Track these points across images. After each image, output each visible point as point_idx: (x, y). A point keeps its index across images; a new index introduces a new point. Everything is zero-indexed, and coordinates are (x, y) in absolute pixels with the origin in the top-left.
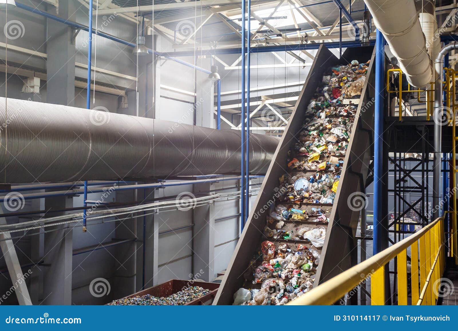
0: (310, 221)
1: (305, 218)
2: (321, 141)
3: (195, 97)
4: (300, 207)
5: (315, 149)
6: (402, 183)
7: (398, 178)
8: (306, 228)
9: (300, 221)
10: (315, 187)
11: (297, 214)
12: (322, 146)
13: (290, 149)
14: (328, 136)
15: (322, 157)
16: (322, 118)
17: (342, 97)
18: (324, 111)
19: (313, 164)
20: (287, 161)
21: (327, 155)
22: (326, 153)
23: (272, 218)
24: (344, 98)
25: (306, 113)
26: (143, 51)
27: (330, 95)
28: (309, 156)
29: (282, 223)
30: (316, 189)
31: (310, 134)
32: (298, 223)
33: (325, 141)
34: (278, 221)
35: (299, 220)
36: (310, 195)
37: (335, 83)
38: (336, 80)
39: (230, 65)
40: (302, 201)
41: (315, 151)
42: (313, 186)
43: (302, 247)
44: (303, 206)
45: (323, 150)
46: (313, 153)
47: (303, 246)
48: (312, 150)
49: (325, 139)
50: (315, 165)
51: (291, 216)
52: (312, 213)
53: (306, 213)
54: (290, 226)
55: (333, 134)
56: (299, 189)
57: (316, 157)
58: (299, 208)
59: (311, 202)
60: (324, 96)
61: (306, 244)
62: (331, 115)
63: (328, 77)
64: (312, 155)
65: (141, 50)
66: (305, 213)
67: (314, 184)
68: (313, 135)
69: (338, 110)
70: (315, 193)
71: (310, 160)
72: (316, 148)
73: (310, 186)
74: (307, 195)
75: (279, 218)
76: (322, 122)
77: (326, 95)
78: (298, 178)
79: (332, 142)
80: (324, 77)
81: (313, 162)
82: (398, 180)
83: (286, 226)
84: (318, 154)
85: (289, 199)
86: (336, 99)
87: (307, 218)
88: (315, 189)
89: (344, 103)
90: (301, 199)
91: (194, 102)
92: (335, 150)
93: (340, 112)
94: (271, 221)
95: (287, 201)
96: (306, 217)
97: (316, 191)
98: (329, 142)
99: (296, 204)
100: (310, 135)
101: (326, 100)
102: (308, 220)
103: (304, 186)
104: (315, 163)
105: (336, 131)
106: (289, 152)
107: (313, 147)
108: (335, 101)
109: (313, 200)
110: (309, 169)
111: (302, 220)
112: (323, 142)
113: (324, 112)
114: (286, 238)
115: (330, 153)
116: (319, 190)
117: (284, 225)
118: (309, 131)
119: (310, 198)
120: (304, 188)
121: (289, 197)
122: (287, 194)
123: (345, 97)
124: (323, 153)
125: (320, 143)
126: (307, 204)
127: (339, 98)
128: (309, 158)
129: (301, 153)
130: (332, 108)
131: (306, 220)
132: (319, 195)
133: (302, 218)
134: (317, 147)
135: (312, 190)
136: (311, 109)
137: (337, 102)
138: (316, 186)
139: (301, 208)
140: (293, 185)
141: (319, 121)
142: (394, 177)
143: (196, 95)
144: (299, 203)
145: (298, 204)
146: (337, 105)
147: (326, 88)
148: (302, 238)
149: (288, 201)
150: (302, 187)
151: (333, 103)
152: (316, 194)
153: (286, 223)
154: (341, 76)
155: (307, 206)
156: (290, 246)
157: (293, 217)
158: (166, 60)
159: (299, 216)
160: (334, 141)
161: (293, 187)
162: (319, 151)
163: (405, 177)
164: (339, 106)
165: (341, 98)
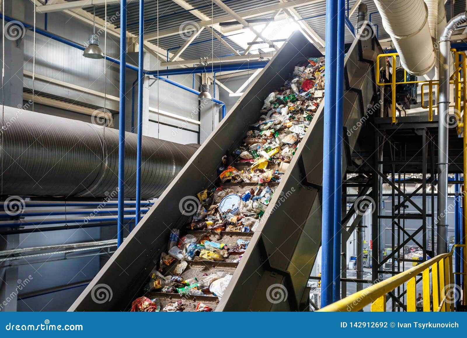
0: (228, 261)
1: (222, 256)
2: (274, 143)
3: (199, 125)
4: (221, 238)
5: (263, 153)
6: (402, 209)
7: (396, 203)
8: (219, 273)
9: (212, 261)
10: (248, 208)
11: (208, 250)
12: (273, 149)
13: (227, 153)
14: (285, 136)
15: (271, 164)
16: (282, 114)
17: (314, 88)
18: (286, 105)
19: (255, 174)
20: (218, 170)
21: (278, 161)
22: (278, 158)
23: (171, 256)
24: (316, 89)
25: (263, 109)
26: (96, 53)
27: (298, 87)
28: (252, 164)
29: (184, 265)
30: (249, 211)
31: (262, 134)
32: (208, 265)
33: (278, 142)
34: (180, 262)
35: (210, 260)
36: (238, 220)
37: (309, 74)
38: (310, 70)
39: (234, 92)
40: (225, 229)
41: (261, 156)
42: (246, 206)
43: (202, 307)
44: (225, 237)
45: (274, 155)
46: (258, 159)
47: (205, 306)
48: (258, 156)
49: (280, 140)
50: (258, 175)
51: (198, 253)
52: (235, 249)
53: (226, 248)
54: (197, 269)
55: (292, 132)
56: (226, 211)
57: (262, 163)
58: (218, 240)
59: (238, 231)
60: (291, 88)
61: (211, 302)
62: (295, 110)
63: (302, 68)
64: (257, 162)
65: (93, 51)
66: (223, 248)
67: (247, 202)
68: (265, 135)
69: (306, 105)
70: (246, 216)
71: (253, 169)
72: (265, 152)
73: (242, 206)
74: (233, 219)
75: (180, 256)
76: (282, 120)
77: (294, 87)
78: (227, 193)
79: (288, 144)
80: (296, 68)
81: (255, 172)
82: (397, 205)
83: (189, 270)
84: (265, 160)
85: (206, 226)
86: (306, 91)
87: (224, 256)
88: (247, 210)
89: (315, 96)
90: (222, 226)
91: (198, 130)
92: (290, 153)
93: (308, 106)
94: (167, 260)
95: (201, 228)
96: (224, 254)
97: (249, 214)
98: (284, 144)
99: (214, 234)
100: (261, 136)
101: (293, 92)
102: (227, 260)
103: (233, 205)
104: (258, 172)
105: (297, 129)
106: (224, 158)
107: (260, 150)
108: (304, 94)
109: (241, 227)
110: (248, 181)
111: (215, 260)
112: (276, 143)
113: (287, 107)
114: (181, 291)
115: (283, 159)
116: (255, 212)
117: (188, 268)
118: (261, 131)
119: (238, 223)
120: (233, 209)
121: (207, 222)
122: (206, 219)
123: (318, 88)
124: (274, 158)
125: (271, 145)
126: (231, 234)
127: (310, 90)
128: (252, 166)
129: (242, 159)
130: (299, 103)
131: (223, 259)
132: (252, 219)
133: (216, 256)
134: (266, 150)
135: (243, 211)
136: (270, 104)
137: (307, 95)
138: (250, 206)
139: (223, 239)
140: (219, 204)
141: (277, 118)
142: (391, 203)
143: (199, 123)
144: (219, 231)
145: (217, 234)
146: (306, 98)
147: (296, 79)
148: (207, 291)
149: (204, 229)
150: (230, 207)
151: (302, 96)
152: (247, 218)
153: (191, 265)
154: (318, 66)
155: (231, 236)
156: (185, 305)
157: (201, 254)
158: (156, 80)
159: (211, 253)
160: (292, 142)
161: (218, 208)
162: (267, 156)
163: (405, 201)
164: (308, 99)
165: (312, 90)
